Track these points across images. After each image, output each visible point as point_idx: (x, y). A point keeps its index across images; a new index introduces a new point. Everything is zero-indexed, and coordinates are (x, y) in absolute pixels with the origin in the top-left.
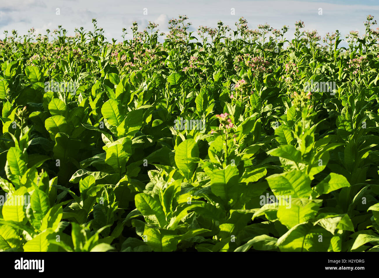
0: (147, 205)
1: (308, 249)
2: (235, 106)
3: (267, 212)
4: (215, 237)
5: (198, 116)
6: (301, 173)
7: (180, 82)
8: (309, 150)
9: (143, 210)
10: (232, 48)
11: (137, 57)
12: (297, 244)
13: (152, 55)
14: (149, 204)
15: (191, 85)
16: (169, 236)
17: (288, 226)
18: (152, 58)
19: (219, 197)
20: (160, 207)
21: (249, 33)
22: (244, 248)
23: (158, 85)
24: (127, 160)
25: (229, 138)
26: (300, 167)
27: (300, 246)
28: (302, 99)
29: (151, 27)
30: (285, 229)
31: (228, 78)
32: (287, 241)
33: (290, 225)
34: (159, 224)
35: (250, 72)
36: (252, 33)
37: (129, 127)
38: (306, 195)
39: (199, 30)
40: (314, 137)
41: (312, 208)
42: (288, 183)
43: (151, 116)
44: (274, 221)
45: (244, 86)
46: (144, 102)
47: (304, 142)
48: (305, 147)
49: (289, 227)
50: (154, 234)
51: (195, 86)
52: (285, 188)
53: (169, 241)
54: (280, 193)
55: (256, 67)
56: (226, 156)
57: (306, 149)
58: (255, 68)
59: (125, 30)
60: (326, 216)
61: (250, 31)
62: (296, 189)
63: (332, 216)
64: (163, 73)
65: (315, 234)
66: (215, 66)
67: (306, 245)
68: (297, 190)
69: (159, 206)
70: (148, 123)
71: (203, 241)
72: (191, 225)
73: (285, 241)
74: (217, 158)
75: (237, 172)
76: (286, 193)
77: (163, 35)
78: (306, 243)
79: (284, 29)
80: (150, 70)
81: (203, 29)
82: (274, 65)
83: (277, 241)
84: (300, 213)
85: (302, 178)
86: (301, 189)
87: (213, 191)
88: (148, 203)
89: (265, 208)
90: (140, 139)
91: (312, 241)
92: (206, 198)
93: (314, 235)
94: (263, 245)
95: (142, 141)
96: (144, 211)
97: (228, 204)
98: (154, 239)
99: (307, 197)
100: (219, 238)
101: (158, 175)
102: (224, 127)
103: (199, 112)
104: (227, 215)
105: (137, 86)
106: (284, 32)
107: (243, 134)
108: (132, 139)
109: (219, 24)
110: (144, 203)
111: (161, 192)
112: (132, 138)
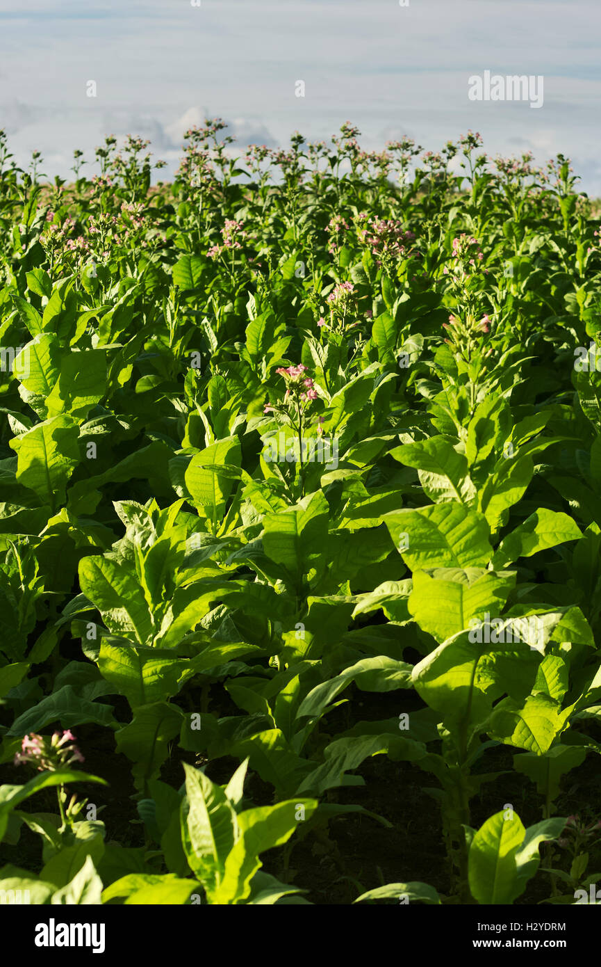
0: (108, 586)
1: (485, 691)
2: (327, 346)
3: (385, 601)
4: (274, 660)
5: (249, 365)
6: (466, 510)
7: (202, 280)
8: (484, 453)
9: (99, 597)
10: (327, 197)
11: (98, 227)
12: (458, 677)
13: (136, 219)
14: (113, 584)
15: (229, 288)
16: (160, 662)
17: (436, 634)
18: (137, 225)
19: (282, 565)
20: (138, 590)
21: (368, 160)
22: (332, 688)
23: (151, 290)
24: (70, 474)
25: (308, 425)
26: (466, 495)
27: (468, 683)
28: (467, 333)
29: (134, 147)
30: (429, 643)
31: (317, 272)
32: (434, 672)
33: (442, 634)
34: (136, 631)
35: (369, 256)
36: (375, 160)
37: (74, 397)
38: (478, 561)
39: (249, 154)
40: (497, 423)
41: (496, 593)
42: (437, 532)
43: (130, 367)
44: (403, 624)
45: (350, 297)
46: (112, 334)
47: (473, 435)
48: (475, 448)
49: (438, 638)
50: (123, 655)
51: (238, 291)
52: (430, 543)
53: (161, 673)
54: (418, 557)
55: (383, 245)
56: (298, 468)
57: (478, 452)
58: (380, 248)
59: (79, 153)
60: (527, 611)
61: (370, 157)
62: (456, 549)
63: (541, 611)
64: (162, 259)
65: (499, 653)
66: (285, 243)
67: (479, 680)
68: (458, 550)
69: (135, 589)
70: (122, 384)
71: (243, 670)
72: (218, 631)
73: (429, 671)
74: (278, 471)
75: (325, 508)
76: (432, 556)
77: (161, 166)
78: (479, 677)
79: (448, 151)
80: (132, 254)
81: (259, 153)
82: (425, 237)
83: (411, 670)
84: (464, 604)
85: (469, 521)
86: (467, 548)
87: (269, 553)
88: (109, 581)
89: (383, 591)
90: (99, 423)
91: (494, 670)
92: (252, 566)
93: (498, 658)
94: (380, 681)
95: (105, 429)
96: (100, 600)
97: (304, 583)
98: (124, 668)
99: (480, 565)
100: (282, 661)
101: (141, 514)
102: (294, 399)
103: (252, 356)
104: (299, 609)
105: (97, 294)
106: (449, 158)
107: (345, 413)
108: (81, 425)
109: (293, 140)
110: (102, 582)
111: (140, 554)
112: (79, 424)
